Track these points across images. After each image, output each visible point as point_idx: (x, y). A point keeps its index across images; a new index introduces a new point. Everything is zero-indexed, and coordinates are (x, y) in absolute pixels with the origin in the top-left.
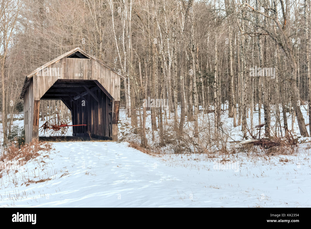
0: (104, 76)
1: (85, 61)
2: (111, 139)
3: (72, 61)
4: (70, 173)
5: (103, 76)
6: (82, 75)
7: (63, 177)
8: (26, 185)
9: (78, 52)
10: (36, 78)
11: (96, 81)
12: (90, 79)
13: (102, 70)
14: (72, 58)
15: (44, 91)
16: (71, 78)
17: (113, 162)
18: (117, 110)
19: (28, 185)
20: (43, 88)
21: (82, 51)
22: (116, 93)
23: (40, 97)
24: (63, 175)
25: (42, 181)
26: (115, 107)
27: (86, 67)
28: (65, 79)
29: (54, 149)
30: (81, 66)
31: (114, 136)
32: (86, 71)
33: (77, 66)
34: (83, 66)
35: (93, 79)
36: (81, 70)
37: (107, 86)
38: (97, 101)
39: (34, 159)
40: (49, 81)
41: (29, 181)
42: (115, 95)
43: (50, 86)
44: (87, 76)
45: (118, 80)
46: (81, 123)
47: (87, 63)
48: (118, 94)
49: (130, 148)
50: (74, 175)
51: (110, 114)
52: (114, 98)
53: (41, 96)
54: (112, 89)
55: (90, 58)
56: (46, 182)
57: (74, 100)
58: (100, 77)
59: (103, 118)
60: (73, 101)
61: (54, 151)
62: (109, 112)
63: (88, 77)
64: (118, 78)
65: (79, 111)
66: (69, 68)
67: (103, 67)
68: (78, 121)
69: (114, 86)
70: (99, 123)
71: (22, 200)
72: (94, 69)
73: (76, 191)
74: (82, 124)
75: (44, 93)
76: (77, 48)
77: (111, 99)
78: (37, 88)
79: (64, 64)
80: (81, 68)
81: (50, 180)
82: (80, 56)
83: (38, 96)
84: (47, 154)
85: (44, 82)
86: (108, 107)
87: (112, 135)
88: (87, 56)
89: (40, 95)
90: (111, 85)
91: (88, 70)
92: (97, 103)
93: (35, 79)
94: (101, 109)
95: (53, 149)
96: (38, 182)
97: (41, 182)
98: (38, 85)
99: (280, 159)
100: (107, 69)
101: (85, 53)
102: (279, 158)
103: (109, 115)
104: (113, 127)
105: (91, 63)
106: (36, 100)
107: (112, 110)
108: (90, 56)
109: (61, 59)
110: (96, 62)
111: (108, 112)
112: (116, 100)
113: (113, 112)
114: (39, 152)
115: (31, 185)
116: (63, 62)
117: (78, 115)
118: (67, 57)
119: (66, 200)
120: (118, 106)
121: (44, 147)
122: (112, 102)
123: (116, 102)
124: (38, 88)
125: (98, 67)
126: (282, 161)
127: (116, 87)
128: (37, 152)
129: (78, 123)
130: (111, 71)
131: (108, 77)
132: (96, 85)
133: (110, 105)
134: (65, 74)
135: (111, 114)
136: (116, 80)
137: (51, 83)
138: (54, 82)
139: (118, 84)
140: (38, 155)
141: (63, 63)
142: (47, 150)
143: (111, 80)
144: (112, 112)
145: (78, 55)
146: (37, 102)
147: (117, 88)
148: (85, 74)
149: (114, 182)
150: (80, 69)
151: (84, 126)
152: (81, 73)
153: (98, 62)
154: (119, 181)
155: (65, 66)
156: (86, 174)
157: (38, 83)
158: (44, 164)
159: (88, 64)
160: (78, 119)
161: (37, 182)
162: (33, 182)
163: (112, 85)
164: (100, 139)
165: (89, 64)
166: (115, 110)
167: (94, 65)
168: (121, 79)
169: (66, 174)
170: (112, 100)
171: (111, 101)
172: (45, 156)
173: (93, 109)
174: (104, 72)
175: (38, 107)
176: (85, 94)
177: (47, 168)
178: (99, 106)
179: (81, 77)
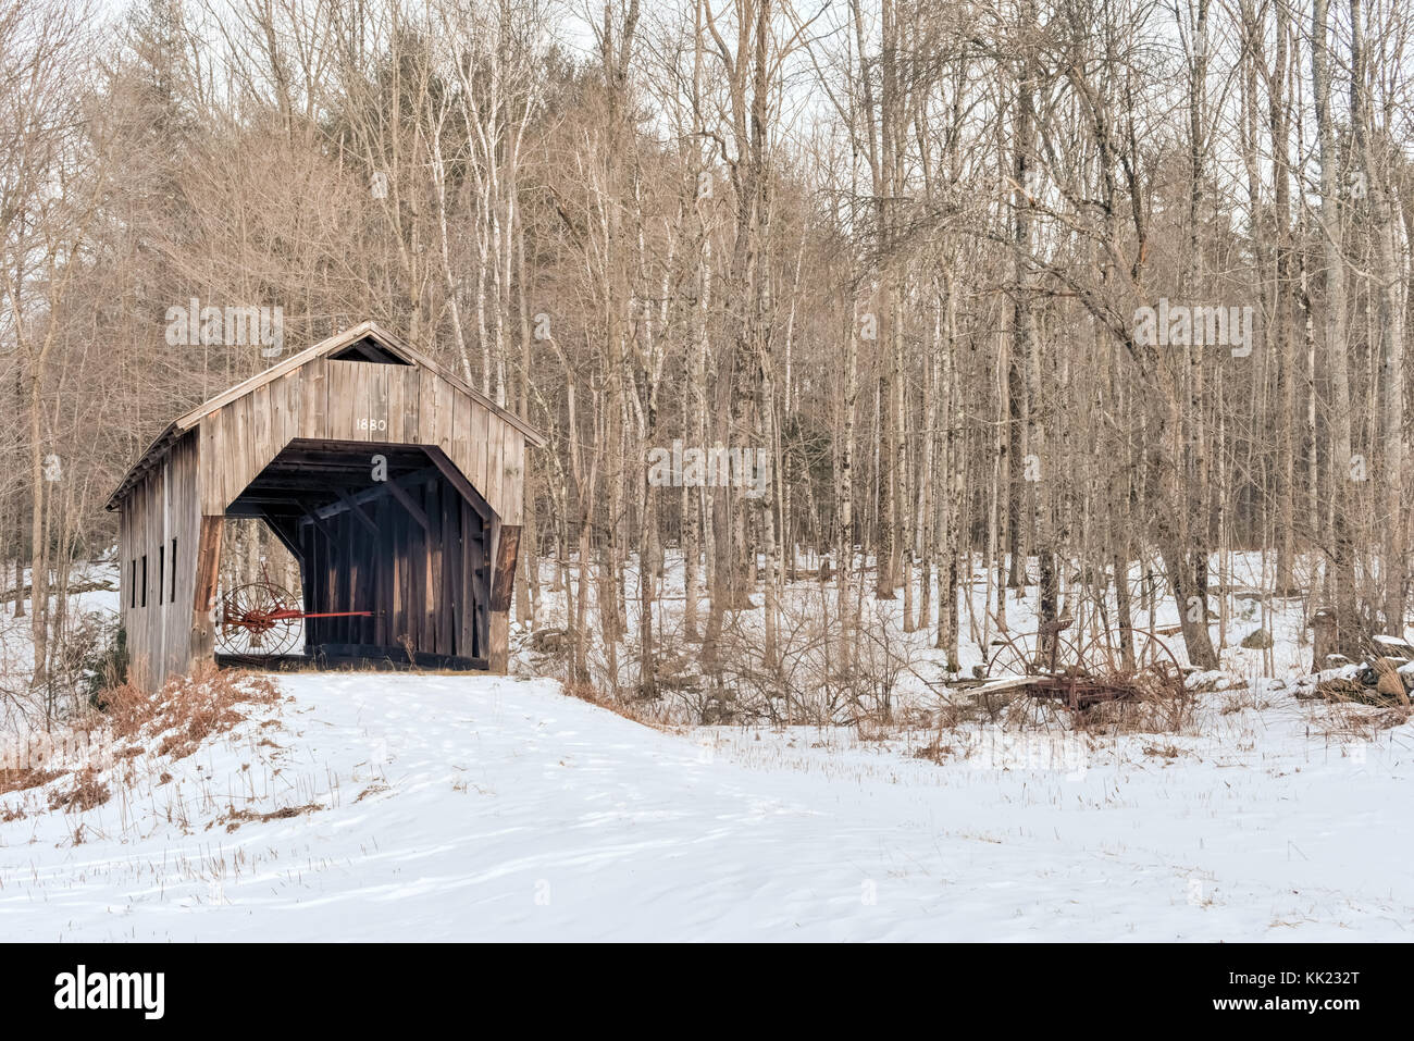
0: (466, 434)
1: (395, 372)
2: (484, 667)
3: (346, 373)
4: (391, 785)
5: (460, 433)
6: (382, 425)
7: (368, 800)
8: (224, 827)
9: (369, 340)
10: (212, 431)
11: (436, 449)
12: (411, 442)
13: (459, 408)
14: (347, 363)
15: (239, 479)
16: (342, 436)
17: (532, 749)
18: (509, 560)
19: (232, 828)
20: (235, 470)
21: (386, 334)
22: (507, 497)
23: (223, 504)
24: (364, 793)
25: (287, 813)
26: (503, 547)
27: (399, 396)
28: (321, 437)
29: (292, 699)
30: (379, 393)
31: (497, 654)
32: (397, 411)
33: (364, 391)
34: (387, 392)
35: (426, 441)
36: (381, 409)
37: (474, 470)
38: (419, 526)
39: (226, 735)
40: (259, 446)
41: (234, 815)
42: (506, 500)
43: (263, 464)
44: (401, 431)
45: (516, 449)
46: (344, 606)
47: (401, 383)
48: (514, 500)
49: (569, 698)
50: (410, 791)
51: (479, 574)
52: (499, 513)
53: (229, 501)
54: (495, 479)
55: (413, 361)
56: (302, 816)
57: (316, 517)
58: (449, 436)
59: (449, 586)
60: (311, 522)
61: (291, 706)
62: (475, 567)
63: (406, 432)
64: (516, 440)
65: (334, 561)
66: (335, 400)
67: (460, 399)
68: (332, 598)
69: (499, 470)
70: (430, 608)
71: (241, 882)
72: (427, 406)
73: (442, 848)
74: (348, 610)
75: (242, 490)
76: (365, 326)
77: (485, 518)
78: (213, 468)
79: (319, 381)
80: (379, 398)
81: (318, 808)
82: (372, 356)
83: (218, 500)
84: (272, 716)
85: (241, 448)
86: (469, 547)
87: (487, 652)
88: (403, 357)
89: (224, 495)
90: (491, 467)
91: (406, 408)
92: (422, 533)
93: (207, 434)
94: (440, 555)
95: (286, 698)
96: (273, 816)
97: (285, 816)
98: (219, 459)
99: (1146, 746)
100: (476, 406)
101: (396, 343)
102: (1140, 745)
103: (475, 579)
104: (492, 624)
105: (418, 382)
106: (210, 514)
107: (489, 559)
108: (416, 356)
109: (306, 365)
110: (436, 379)
111: (470, 564)
112: (507, 522)
113: (494, 565)
114: (240, 708)
115: (246, 827)
116: (315, 375)
117: (332, 576)
118: (329, 358)
119: (423, 880)
120: (514, 545)
121: (250, 691)
122: (489, 531)
123: (506, 530)
124: (217, 471)
125: (444, 399)
126: (1153, 752)
127: (508, 473)
128: (230, 708)
129: (332, 608)
130: (492, 415)
131: (478, 436)
132: (434, 464)
133: (479, 541)
134: (319, 419)
135: (483, 574)
136: (509, 447)
137: (265, 452)
138: (279, 450)
139: (516, 462)
140: (236, 718)
141: (312, 378)
142: (266, 700)
143: (492, 447)
144: (489, 567)
145: (366, 351)
146: (211, 521)
147: (513, 478)
148: (395, 421)
149: (582, 818)
150: (376, 404)
151: (358, 617)
152: (380, 417)
153: (443, 377)
154: (599, 815)
155: (319, 391)
156: (456, 788)
157: (218, 451)
158: (274, 750)
159: (406, 385)
160: (332, 592)
161: (266, 818)
162: (251, 817)
163: (494, 466)
164: (447, 666)
165: (411, 387)
166: (501, 559)
167: (429, 390)
168: (527, 444)
169: (376, 791)
170: (488, 522)
171: (486, 527)
172: (269, 723)
173: (401, 556)
174: (466, 418)
175: (215, 540)
176: (368, 500)
177: (292, 766)
178: (429, 542)
179: (377, 433)
